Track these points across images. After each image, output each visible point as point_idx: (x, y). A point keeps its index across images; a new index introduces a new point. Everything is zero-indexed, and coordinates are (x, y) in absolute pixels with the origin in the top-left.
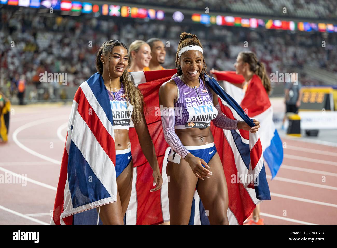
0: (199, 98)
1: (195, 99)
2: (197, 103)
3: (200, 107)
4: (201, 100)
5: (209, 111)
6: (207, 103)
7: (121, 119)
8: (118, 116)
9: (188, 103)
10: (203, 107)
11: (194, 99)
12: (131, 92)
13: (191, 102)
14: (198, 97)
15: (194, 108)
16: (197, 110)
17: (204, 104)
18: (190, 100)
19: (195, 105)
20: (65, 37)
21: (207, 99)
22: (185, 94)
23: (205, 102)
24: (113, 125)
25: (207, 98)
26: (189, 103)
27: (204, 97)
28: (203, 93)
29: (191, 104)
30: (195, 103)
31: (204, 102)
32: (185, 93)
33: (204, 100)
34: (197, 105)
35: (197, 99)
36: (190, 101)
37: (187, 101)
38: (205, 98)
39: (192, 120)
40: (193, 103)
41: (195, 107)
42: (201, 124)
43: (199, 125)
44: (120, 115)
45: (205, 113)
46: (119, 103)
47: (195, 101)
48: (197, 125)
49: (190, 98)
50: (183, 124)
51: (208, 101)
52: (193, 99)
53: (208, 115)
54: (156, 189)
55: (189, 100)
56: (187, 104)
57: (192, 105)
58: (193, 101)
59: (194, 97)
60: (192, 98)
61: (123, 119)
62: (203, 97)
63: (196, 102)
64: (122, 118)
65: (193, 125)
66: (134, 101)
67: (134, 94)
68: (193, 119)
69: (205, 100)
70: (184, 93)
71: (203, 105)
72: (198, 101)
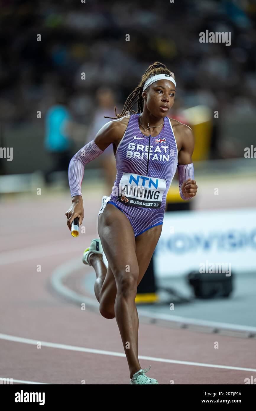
0: (149, 148)
1: (142, 149)
11: (141, 147)
14: (148, 146)
18: (134, 147)
21: (160, 152)
23: (156, 155)
25: (162, 150)
27: (158, 147)
29: (132, 153)
30: (139, 153)
33: (155, 151)
35: (144, 149)
37: (129, 148)
38: (158, 149)
40: (135, 153)
47: (140, 151)
49: (135, 145)
51: (161, 155)
52: (140, 147)
55: (132, 147)
58: (137, 150)
60: (138, 145)
72: (144, 152)
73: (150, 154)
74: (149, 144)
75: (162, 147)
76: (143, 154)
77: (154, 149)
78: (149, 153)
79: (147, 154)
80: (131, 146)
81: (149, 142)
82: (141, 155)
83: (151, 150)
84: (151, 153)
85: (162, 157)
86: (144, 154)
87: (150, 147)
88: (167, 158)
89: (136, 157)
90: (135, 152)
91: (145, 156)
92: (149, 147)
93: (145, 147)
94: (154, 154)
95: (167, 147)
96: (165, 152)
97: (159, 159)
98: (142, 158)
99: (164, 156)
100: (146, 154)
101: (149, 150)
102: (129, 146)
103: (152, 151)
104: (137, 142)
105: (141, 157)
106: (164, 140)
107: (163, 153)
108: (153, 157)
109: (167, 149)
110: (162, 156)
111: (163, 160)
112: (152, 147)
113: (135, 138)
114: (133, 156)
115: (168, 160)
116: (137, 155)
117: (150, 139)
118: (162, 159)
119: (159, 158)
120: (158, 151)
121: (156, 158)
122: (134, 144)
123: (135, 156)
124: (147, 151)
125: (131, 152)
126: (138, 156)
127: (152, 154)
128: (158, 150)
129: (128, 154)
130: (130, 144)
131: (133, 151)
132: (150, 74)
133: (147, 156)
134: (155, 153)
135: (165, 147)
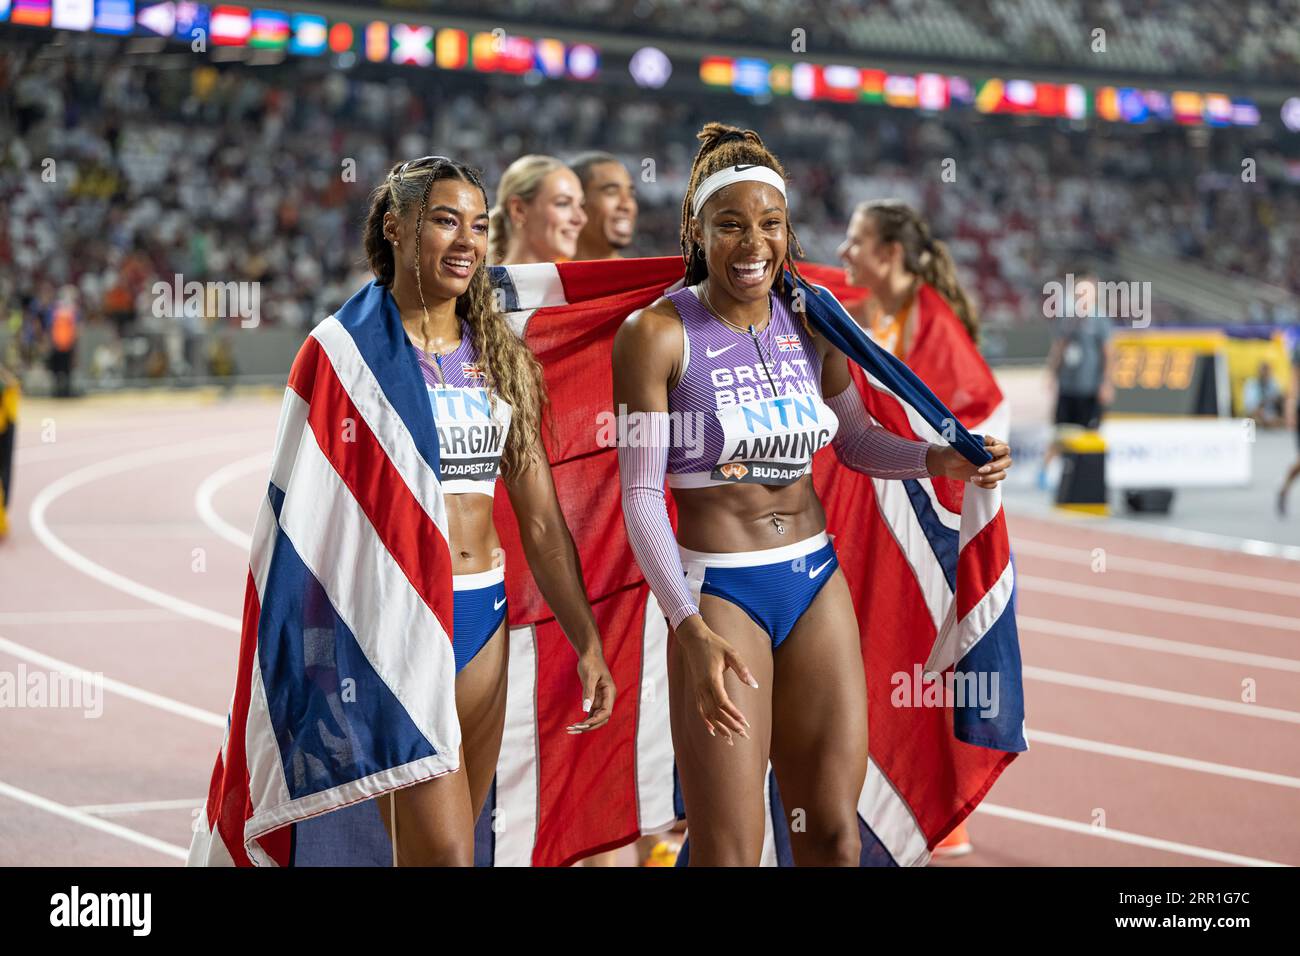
0: (765, 368)
1: (750, 375)
2: (755, 388)
3: (768, 405)
4: (773, 377)
5: (800, 421)
6: (793, 388)
7: (469, 455)
8: (459, 445)
9: (722, 389)
10: (778, 404)
11: (746, 372)
12: (500, 357)
13: (734, 387)
14: (761, 366)
15: (741, 411)
16: (757, 417)
17: (784, 394)
18: (730, 377)
19: (747, 397)
20: (227, 143)
21: (795, 375)
22: (711, 354)
23: (789, 385)
24: (442, 478)
25: (796, 368)
26: (726, 388)
27: (784, 365)
28: (781, 350)
31: (784, 387)
32: (712, 350)
33: (783, 376)
34: (757, 397)
35: (756, 375)
36: (731, 382)
38: (786, 370)
39: (736, 454)
40: (740, 391)
41: (746, 405)
42: (773, 470)
43: (766, 473)
44: (466, 440)
45: (787, 426)
46: (462, 394)
47: (747, 382)
48: (757, 472)
49: (728, 371)
50: (704, 470)
51: (799, 382)
52: (741, 373)
53: (796, 436)
54: (591, 725)
55: (724, 377)
56: (718, 394)
57: (737, 398)
58: (741, 381)
59: (746, 368)
60: (737, 370)
61: (476, 455)
62: (780, 366)
63: (753, 386)
64: (473, 451)
65: (742, 471)
66: (513, 388)
67: (512, 361)
68: (741, 452)
69: (790, 378)
70: (708, 350)
71: (779, 398)
72: (760, 382)
74: (762, 360)
75: (795, 362)
76: (758, 387)
77: (777, 369)
78: (771, 381)
79: (769, 385)
81: (761, 356)
82: (756, 392)
86: (763, 389)
90: (738, 390)
94: (783, 381)
99: (805, 382)
120: (788, 374)
133: (772, 391)
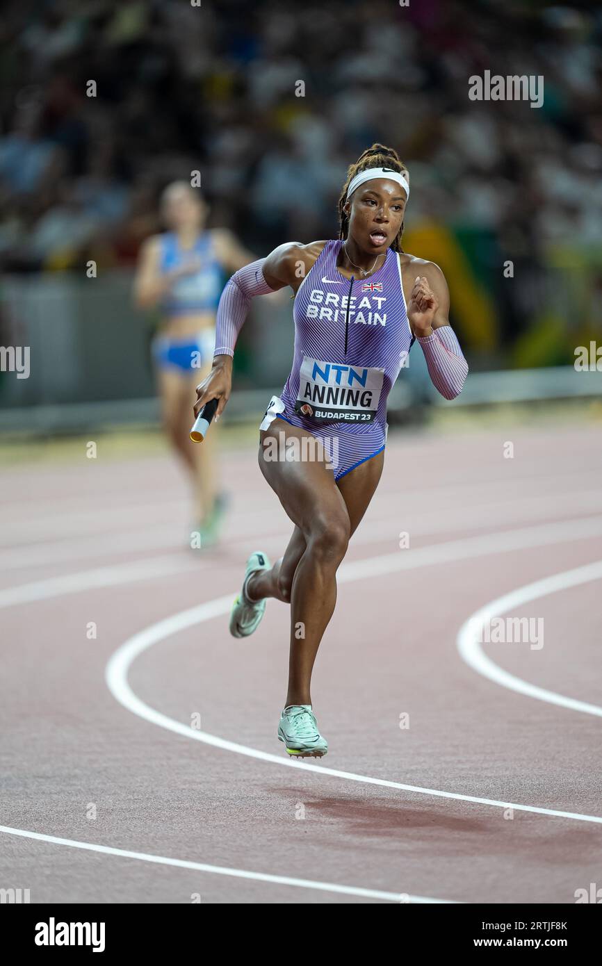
73: (351, 313)
80: (315, 295)
83: (353, 305)
84: (353, 310)
85: (373, 317)
87: (352, 298)
88: (382, 319)
89: (325, 318)
91: (340, 316)
92: (349, 298)
93: (341, 299)
95: (385, 299)
96: (379, 307)
97: (367, 322)
98: (336, 320)
100: (342, 312)
101: (349, 304)
102: (312, 295)
103: (354, 307)
104: (327, 289)
105: (332, 317)
106: (379, 287)
107: (374, 310)
108: (356, 317)
109: (382, 302)
110: (373, 314)
111: (375, 323)
112: (355, 298)
113: (324, 280)
114: (319, 315)
115: (383, 323)
116: (326, 313)
117: (352, 284)
118: (373, 320)
119: (366, 319)
121: (360, 319)
122: (322, 293)
123: (322, 314)
124: (344, 306)
125: (316, 308)
126: (328, 316)
127: (353, 313)
128: (365, 303)
129: (309, 311)
130: (315, 291)
131: (320, 306)
132: (358, 168)
134: (360, 310)
135: (380, 300)
